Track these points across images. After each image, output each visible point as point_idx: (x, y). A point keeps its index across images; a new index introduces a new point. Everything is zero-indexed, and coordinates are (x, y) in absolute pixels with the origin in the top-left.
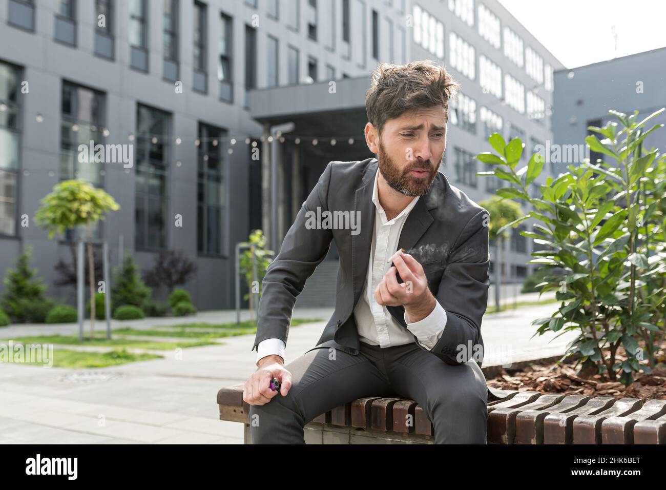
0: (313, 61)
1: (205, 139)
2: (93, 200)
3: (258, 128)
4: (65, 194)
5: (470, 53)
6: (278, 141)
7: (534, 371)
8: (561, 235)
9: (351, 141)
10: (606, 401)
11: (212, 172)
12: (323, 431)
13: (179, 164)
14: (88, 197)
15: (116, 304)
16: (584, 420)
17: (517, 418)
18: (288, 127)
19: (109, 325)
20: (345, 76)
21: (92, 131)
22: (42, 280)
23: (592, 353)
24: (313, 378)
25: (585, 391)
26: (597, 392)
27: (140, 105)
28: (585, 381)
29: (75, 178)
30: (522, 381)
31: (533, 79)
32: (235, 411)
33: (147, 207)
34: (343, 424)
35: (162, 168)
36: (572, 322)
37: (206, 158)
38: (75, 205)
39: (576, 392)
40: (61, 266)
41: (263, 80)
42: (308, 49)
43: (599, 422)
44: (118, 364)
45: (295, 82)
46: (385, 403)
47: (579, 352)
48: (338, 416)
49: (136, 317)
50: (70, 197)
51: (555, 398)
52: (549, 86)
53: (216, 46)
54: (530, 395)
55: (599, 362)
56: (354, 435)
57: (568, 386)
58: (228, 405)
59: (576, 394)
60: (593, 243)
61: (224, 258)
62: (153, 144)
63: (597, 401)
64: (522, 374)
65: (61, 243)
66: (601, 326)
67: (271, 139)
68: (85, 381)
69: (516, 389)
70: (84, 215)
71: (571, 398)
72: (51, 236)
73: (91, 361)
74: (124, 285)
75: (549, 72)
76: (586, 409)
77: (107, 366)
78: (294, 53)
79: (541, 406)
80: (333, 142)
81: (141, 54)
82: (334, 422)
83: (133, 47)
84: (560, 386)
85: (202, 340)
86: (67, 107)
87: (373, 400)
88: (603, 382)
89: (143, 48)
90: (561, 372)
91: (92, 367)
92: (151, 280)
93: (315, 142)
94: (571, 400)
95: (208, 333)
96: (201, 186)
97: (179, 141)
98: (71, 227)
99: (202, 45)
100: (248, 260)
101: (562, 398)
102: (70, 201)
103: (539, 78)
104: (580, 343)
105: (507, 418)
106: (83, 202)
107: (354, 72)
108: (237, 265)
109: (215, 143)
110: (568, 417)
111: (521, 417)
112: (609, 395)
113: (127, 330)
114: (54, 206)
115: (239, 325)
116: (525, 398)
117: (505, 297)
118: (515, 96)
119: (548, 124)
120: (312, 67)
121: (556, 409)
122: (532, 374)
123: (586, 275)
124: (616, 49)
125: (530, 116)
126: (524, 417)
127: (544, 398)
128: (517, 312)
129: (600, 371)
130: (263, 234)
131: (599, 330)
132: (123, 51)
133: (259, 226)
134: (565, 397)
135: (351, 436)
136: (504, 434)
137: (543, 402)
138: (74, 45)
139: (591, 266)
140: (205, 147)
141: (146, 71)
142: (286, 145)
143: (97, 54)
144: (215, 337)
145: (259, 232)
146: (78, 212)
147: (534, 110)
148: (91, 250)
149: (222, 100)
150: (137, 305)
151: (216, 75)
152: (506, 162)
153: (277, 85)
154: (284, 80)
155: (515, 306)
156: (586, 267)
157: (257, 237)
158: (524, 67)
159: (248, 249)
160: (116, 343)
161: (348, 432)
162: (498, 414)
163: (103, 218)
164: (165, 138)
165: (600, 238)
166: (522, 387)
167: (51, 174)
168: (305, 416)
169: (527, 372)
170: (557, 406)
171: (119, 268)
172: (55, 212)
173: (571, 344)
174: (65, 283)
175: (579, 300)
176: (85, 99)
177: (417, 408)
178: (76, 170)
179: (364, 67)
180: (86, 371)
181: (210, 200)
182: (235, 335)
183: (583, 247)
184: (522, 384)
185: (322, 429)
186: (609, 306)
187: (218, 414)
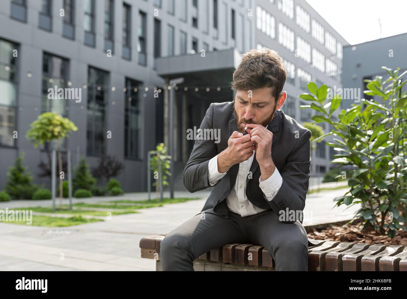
0: (195, 41)
1: (130, 88)
2: (62, 125)
3: (162, 81)
4: (45, 121)
5: (291, 35)
6: (174, 89)
7: (333, 229)
8: (351, 145)
9: (219, 89)
10: (380, 247)
11: (134, 108)
12: (205, 264)
13: (114, 103)
14: (58, 123)
15: (75, 188)
16: (368, 258)
17: (326, 257)
18: (180, 80)
19: (71, 201)
20: (215, 50)
21: (61, 83)
22: (30, 173)
23: (370, 217)
24: (199, 231)
25: (366, 241)
26: (373, 242)
27: (90, 67)
28: (366, 235)
29: (50, 111)
30: (326, 235)
31: (330, 51)
32: (150, 252)
33: (94, 129)
34: (217, 260)
35: (103, 105)
36: (358, 198)
37: (130, 99)
38: (51, 128)
39: (361, 241)
40: (42, 165)
41: (165, 52)
42: (192, 33)
43: (378, 259)
44: (76, 225)
45: (184, 53)
46: (243, 247)
47: (362, 217)
48: (215, 256)
49: (87, 196)
50: (48, 123)
51: (348, 245)
52: (340, 55)
53: (137, 31)
54: (333, 243)
55: (374, 223)
56: (224, 267)
57: (355, 238)
58: (146, 249)
59: (361, 243)
60: (371, 150)
61: (140, 160)
62: (98, 91)
63: (374, 247)
64: (326, 231)
65: (42, 151)
66: (376, 201)
67: (170, 88)
68: (57, 235)
69: (323, 239)
70: (56, 134)
71: (359, 245)
72: (36, 146)
73: (60, 223)
74: (79, 177)
75: (340, 47)
76: (368, 252)
77: (70, 225)
78: (183, 36)
79: (340, 250)
80: (208, 90)
81: (91, 36)
82: (212, 259)
83: (86, 32)
84: (350, 238)
85: (127, 210)
86: (46, 68)
87: (236, 246)
88: (377, 236)
89: (92, 32)
90: (350, 230)
91: (61, 226)
92: (96, 173)
93: (197, 90)
94: (359, 246)
95: (131, 206)
96: (127, 117)
97: (113, 89)
98: (48, 141)
99: (128, 30)
100: (155, 161)
101: (353, 245)
102: (48, 125)
103: (333, 50)
104: (363, 212)
105: (320, 257)
106: (55, 126)
107: (220, 47)
108: (149, 165)
109: (136, 90)
110: (358, 256)
111: (328, 256)
112: (381, 244)
113: (82, 204)
114: (38, 129)
115: (149, 201)
116: (330, 245)
117: (313, 185)
118: (319, 61)
119: (339, 79)
120: (195, 44)
121: (350, 252)
122: (332, 231)
123: (367, 170)
124: (381, 33)
125: (328, 74)
126: (330, 256)
127: (341, 245)
128: (320, 194)
129: (375, 229)
130: (165, 146)
131: (374, 203)
132: (80, 35)
133: (162, 141)
134: (354, 244)
135: (222, 268)
136: (318, 267)
137: (341, 247)
138: (50, 30)
139: (370, 164)
140: (129, 92)
141: (94, 46)
142: (179, 91)
143: (64, 36)
144: (135, 209)
145: (162, 145)
146: (52, 132)
147: (330, 71)
148: (60, 155)
149: (140, 64)
150: (87, 189)
151: (136, 48)
152: (317, 99)
153: (173, 55)
154: (177, 52)
155: (319, 190)
156: (367, 164)
157: (161, 148)
158: (324, 44)
159: (156, 155)
160: (75, 212)
161: (220, 265)
162: (314, 254)
163: (68, 136)
164: (105, 87)
165: (376, 147)
166: (326, 238)
167: (36, 109)
168: (194, 255)
169: (329, 230)
170: (350, 250)
171: (77, 166)
172: (38, 132)
173: (357, 212)
174: (44, 175)
175: (363, 185)
176: (57, 63)
177: (263, 251)
178: (51, 106)
179: (226, 44)
180: (57, 228)
181: (132, 125)
182: (147, 207)
183: (365, 152)
184: (327, 237)
185: (204, 263)
186: (381, 189)
187: (140, 254)
